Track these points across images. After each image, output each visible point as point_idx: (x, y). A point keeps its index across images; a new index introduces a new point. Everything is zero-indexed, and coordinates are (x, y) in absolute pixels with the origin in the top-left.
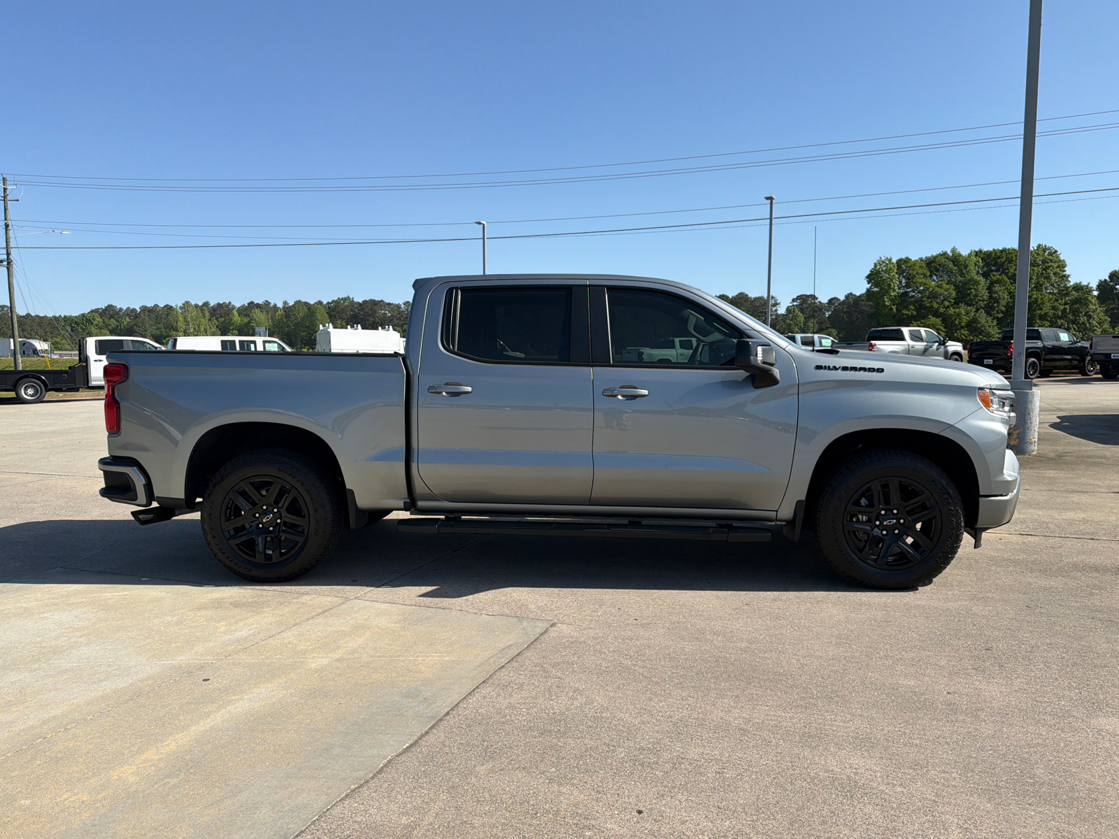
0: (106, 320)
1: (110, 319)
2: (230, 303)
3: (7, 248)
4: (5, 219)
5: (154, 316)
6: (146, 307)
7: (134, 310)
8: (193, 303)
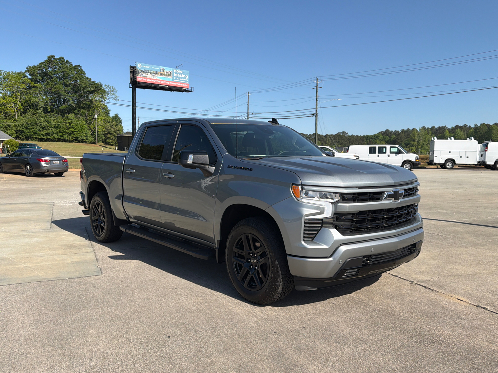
0: (384, 137)
1: (386, 136)
2: (445, 126)
3: (316, 108)
4: (316, 96)
5: (407, 134)
6: (404, 130)
7: (398, 131)
8: (426, 127)
